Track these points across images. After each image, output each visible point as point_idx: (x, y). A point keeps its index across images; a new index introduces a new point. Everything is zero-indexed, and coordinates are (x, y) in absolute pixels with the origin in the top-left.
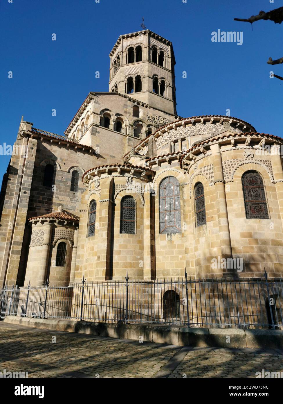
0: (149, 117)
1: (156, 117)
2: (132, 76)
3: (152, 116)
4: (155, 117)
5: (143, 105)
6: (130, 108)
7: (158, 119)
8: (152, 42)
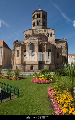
0: (36, 32)
8: (37, 13)
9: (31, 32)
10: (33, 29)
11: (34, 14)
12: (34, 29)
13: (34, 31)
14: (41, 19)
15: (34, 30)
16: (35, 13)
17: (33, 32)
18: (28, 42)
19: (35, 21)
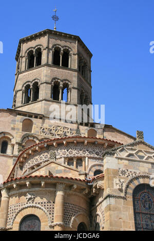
0: (43, 129)
1: (54, 127)
2: (29, 83)
3: (48, 128)
4: (52, 128)
5: (36, 117)
6: (19, 123)
7: (56, 130)
8: (53, 41)
9: (20, 126)
10: (30, 115)
11: (33, 44)
12: (36, 116)
13: (37, 123)
14: (71, 76)
15: (34, 120)
16: (43, 41)
17: (27, 126)
18: (123, 172)
19: (44, 79)
